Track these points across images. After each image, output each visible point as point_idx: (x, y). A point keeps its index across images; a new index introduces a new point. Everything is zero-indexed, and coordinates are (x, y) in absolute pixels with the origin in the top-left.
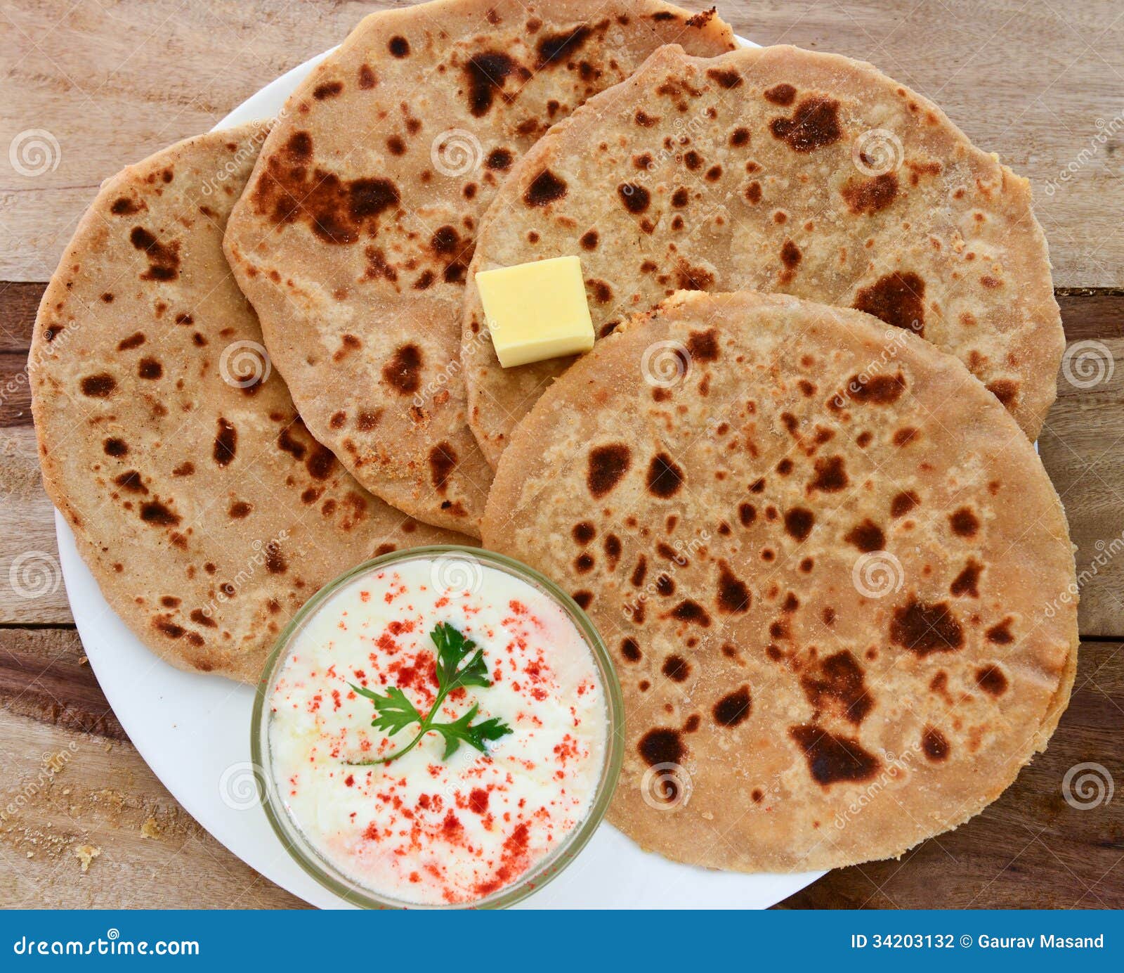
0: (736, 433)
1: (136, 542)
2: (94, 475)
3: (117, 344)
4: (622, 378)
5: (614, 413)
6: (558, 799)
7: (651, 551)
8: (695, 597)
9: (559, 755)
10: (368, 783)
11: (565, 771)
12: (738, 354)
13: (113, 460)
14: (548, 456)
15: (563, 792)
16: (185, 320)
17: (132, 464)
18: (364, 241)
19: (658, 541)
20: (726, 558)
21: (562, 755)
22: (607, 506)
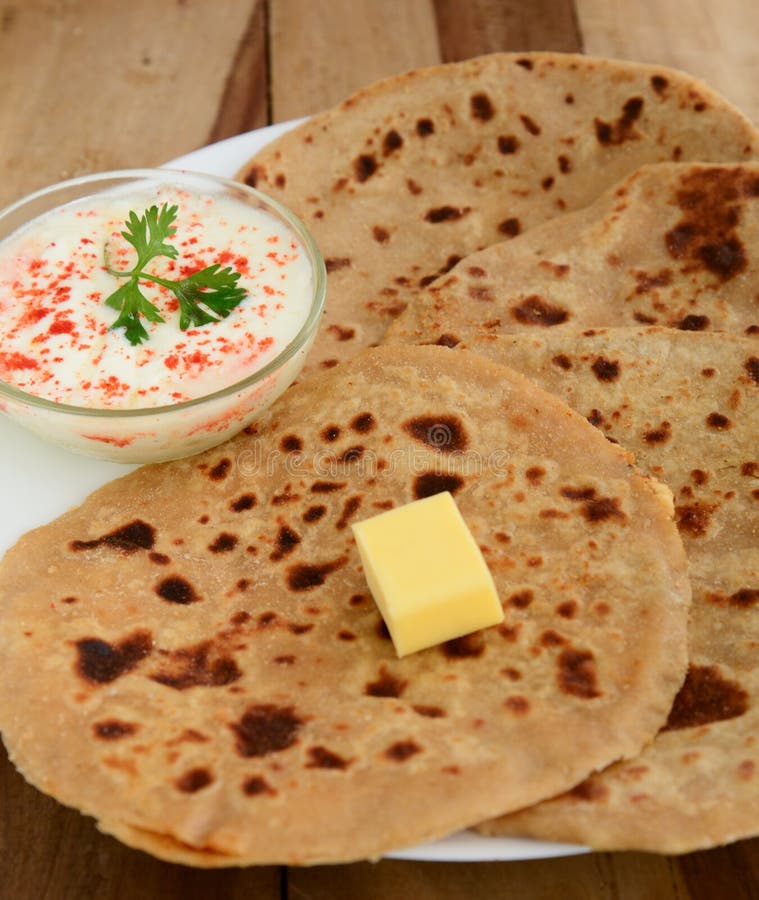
0: (501, 552)
1: (336, 152)
2: (395, 114)
3: (526, 113)
4: (547, 438)
5: (505, 434)
6: (61, 387)
7: (352, 492)
8: (305, 545)
9: (108, 382)
10: (85, 255)
11: (91, 390)
12: (600, 544)
13: (413, 126)
14: (444, 380)
15: (69, 390)
16: (564, 165)
17: (411, 143)
18: (676, 266)
19: (363, 495)
20: (350, 564)
21: (108, 385)
22: (396, 437)
